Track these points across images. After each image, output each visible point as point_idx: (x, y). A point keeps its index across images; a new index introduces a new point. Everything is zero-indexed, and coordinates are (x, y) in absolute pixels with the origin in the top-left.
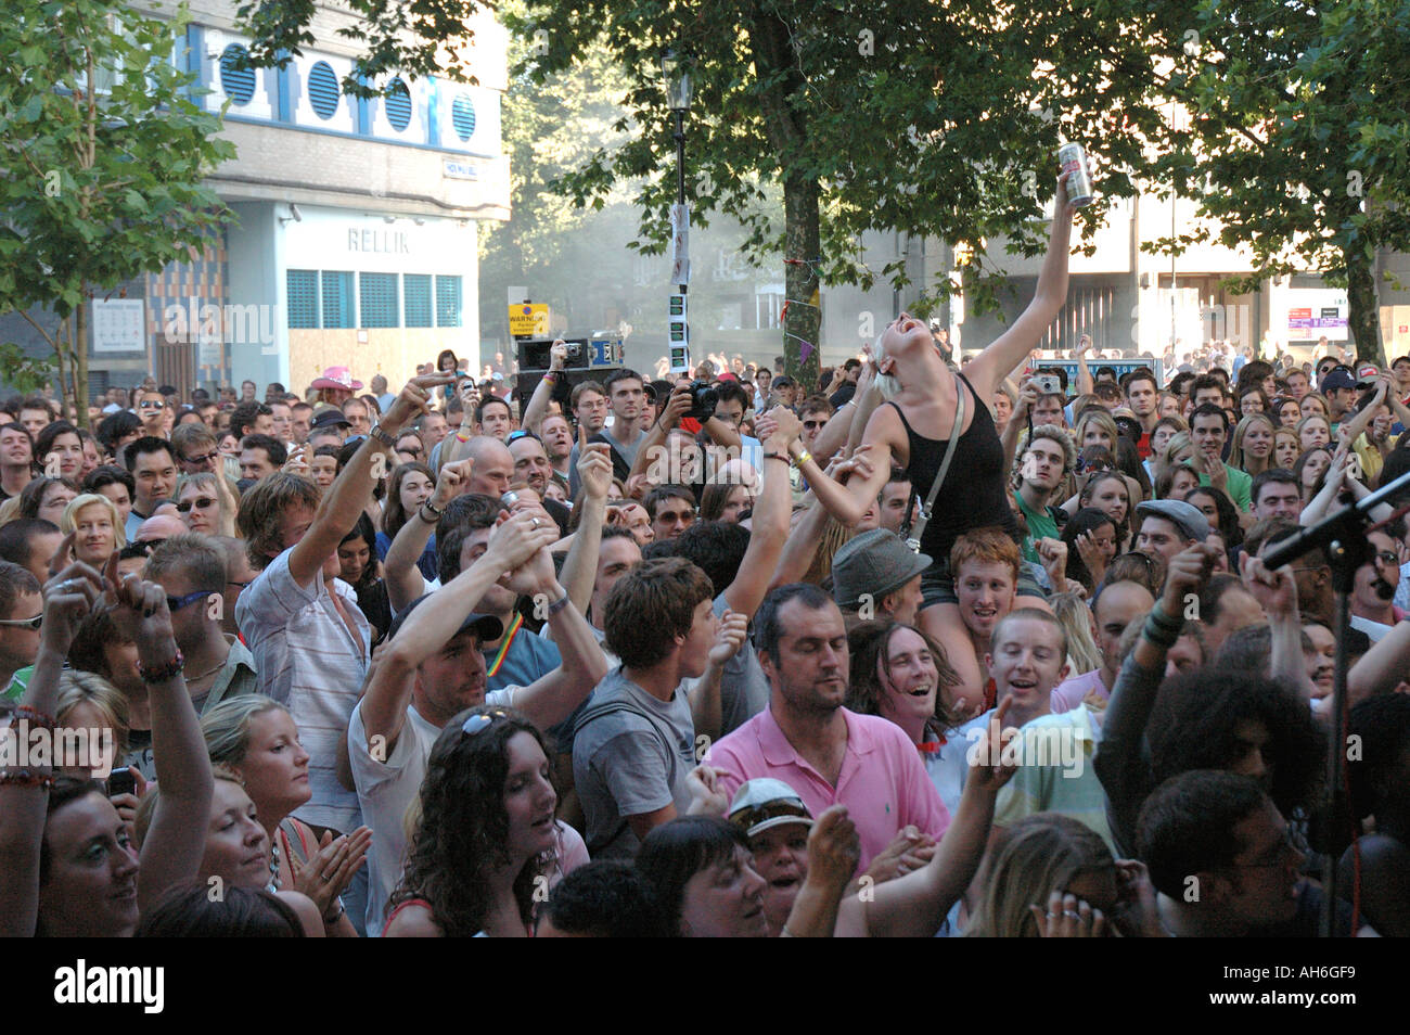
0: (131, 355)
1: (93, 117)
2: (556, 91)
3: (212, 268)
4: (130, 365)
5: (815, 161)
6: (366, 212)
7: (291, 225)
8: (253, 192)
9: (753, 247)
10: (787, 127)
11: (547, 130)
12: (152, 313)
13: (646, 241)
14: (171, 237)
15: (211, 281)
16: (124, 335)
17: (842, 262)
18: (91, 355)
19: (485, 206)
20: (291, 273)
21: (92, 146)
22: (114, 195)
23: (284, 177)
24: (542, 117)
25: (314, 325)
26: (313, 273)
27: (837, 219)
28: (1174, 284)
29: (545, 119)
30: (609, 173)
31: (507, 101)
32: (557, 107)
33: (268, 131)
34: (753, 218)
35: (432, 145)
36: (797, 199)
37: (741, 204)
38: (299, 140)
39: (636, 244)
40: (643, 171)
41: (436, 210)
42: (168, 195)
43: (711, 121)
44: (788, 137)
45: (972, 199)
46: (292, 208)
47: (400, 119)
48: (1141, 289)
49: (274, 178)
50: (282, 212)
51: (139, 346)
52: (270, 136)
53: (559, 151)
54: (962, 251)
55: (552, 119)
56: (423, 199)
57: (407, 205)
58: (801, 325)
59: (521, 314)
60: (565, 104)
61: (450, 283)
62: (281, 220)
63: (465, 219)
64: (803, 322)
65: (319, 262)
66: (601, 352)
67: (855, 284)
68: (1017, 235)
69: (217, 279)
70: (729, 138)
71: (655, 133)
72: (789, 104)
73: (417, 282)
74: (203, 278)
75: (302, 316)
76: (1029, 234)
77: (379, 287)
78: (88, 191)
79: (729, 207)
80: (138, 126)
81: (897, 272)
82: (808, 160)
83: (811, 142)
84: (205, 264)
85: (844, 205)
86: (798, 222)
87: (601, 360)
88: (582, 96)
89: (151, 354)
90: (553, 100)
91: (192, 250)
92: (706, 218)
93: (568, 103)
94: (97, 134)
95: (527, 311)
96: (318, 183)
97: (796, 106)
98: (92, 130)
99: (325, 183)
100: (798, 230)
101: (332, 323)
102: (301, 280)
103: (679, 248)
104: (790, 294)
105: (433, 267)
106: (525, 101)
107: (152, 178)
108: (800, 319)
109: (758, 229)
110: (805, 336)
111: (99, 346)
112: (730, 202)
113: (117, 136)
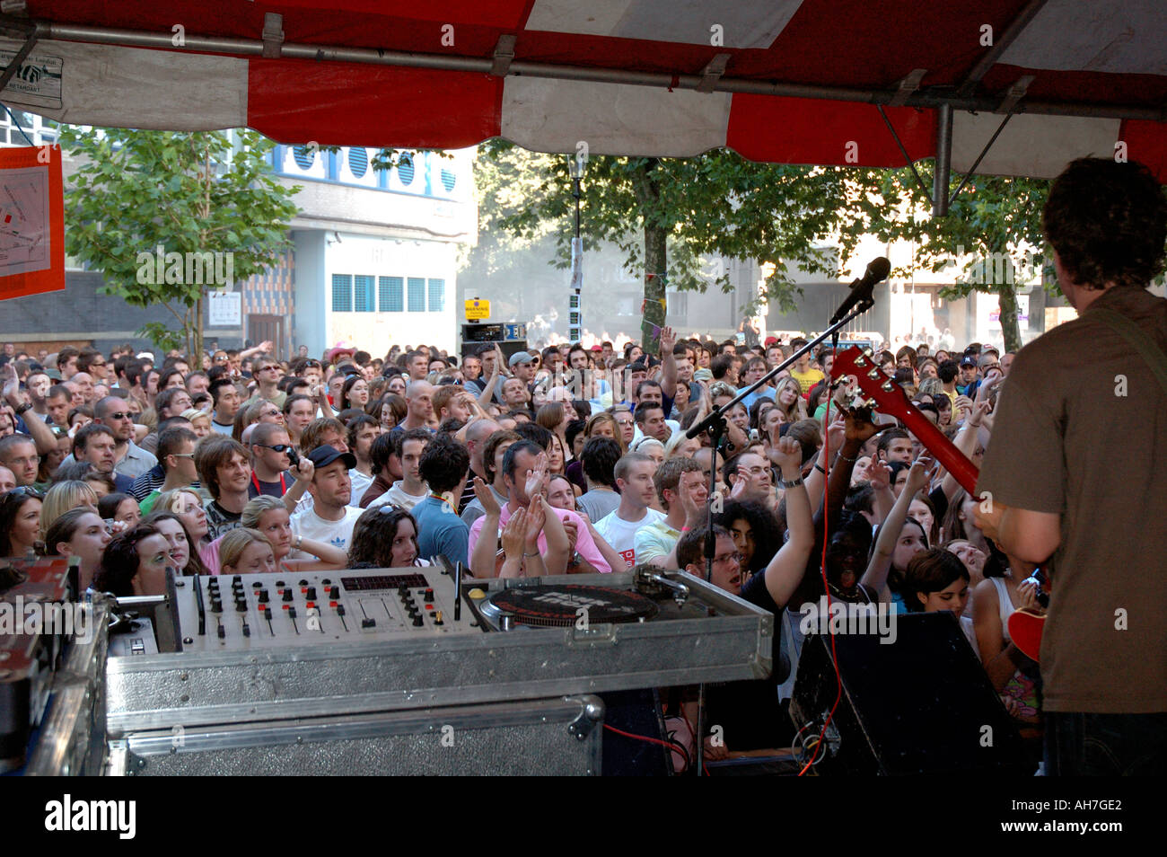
0: (233, 328)
1: (209, 188)
2: (511, 159)
3: (285, 273)
4: (232, 334)
5: (664, 214)
6: (384, 237)
7: (335, 245)
8: (312, 224)
9: (631, 264)
10: (647, 190)
11: (505, 183)
12: (246, 301)
13: (560, 260)
14: (252, 259)
15: (283, 281)
16: (228, 315)
17: (688, 275)
18: (207, 327)
19: (460, 234)
20: (335, 276)
21: (208, 206)
22: (220, 234)
23: (332, 215)
24: (502, 176)
25: (349, 309)
26: (349, 277)
27: (683, 247)
28: (913, 291)
29: (505, 177)
30: (535, 216)
31: (479, 166)
32: (512, 170)
33: (322, 185)
34: (629, 245)
35: (427, 194)
36: (653, 235)
37: (621, 236)
38: (341, 191)
39: (553, 262)
40: (558, 215)
41: (428, 236)
42: (252, 234)
43: (603, 183)
44: (648, 196)
45: (772, 236)
46: (336, 235)
47: (407, 180)
48: (892, 294)
49: (326, 216)
50: (329, 237)
51: (238, 322)
52: (323, 189)
53: (513, 197)
54: (768, 269)
55: (509, 177)
56: (420, 229)
57: (410, 233)
58: (654, 315)
59: (473, 306)
60: (516, 167)
61: (437, 284)
62: (329, 242)
63: (447, 242)
64: (654, 314)
65: (353, 270)
66: (512, 331)
67: (697, 289)
68: (804, 259)
69: (288, 279)
70: (615, 193)
71: (566, 191)
72: (649, 177)
73: (416, 283)
74: (279, 279)
75: (341, 304)
76: (812, 257)
77: (391, 285)
78: (205, 232)
79: (613, 238)
80: (236, 194)
81: (725, 282)
82: (660, 213)
83: (662, 202)
84: (280, 270)
85: (688, 239)
86: (653, 250)
87: (512, 336)
88: (528, 162)
89: (245, 327)
90: (509, 165)
91: (266, 266)
92: (600, 245)
93: (519, 167)
94: (212, 198)
95: (477, 304)
96: (353, 218)
97: (654, 179)
98: (208, 196)
99: (358, 219)
100: (653, 255)
101: (361, 307)
102: (341, 281)
103: (576, 265)
104: (647, 295)
105: (425, 273)
106: (492, 166)
107: (243, 224)
108: (653, 311)
109: (633, 252)
110: (656, 322)
111: (212, 322)
112: (613, 235)
113: (225, 199)
